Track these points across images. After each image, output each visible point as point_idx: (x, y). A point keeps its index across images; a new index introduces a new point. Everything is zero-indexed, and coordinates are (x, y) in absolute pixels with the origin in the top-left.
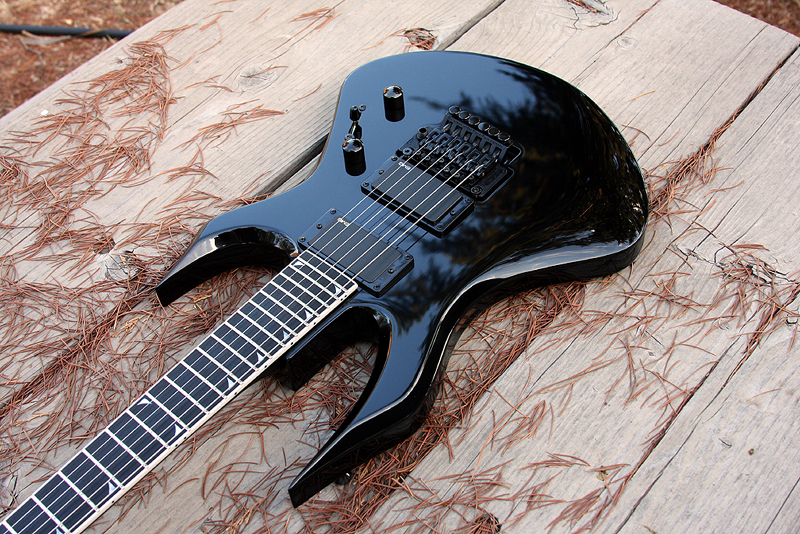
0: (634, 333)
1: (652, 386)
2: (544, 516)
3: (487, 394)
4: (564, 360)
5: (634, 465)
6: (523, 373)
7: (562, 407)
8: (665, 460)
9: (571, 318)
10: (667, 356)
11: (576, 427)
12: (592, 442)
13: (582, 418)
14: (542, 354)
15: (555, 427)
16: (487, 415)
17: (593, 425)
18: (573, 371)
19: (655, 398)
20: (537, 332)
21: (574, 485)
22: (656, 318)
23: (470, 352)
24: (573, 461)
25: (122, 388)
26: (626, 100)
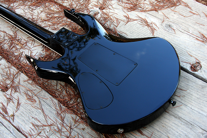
0: (56, 128)
1: (36, 131)
2: (5, 102)
3: (41, 88)
4: (48, 107)
5: (13, 123)
8: (12, 132)
9: (63, 110)
10: (46, 137)
11: (27, 110)
12: (22, 114)
13: (30, 111)
14: (51, 102)
15: (29, 105)
16: (34, 89)
17: (27, 114)
18: (45, 110)
19: (32, 132)
20: (59, 101)
21: (11, 109)
22: (61, 135)
23: (57, 85)
24: (18, 109)
26: (169, 135)
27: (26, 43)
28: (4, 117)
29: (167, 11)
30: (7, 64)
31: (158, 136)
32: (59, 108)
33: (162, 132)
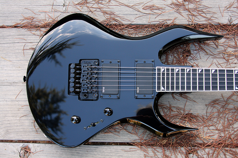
0: (103, 2)
3: (151, 23)
4: (126, 13)
6: (138, 19)
7: (140, 4)
9: (112, 20)
15: (147, 2)
25: (226, 120)
27: (228, 61)
31: (18, 56)
33: (17, 61)
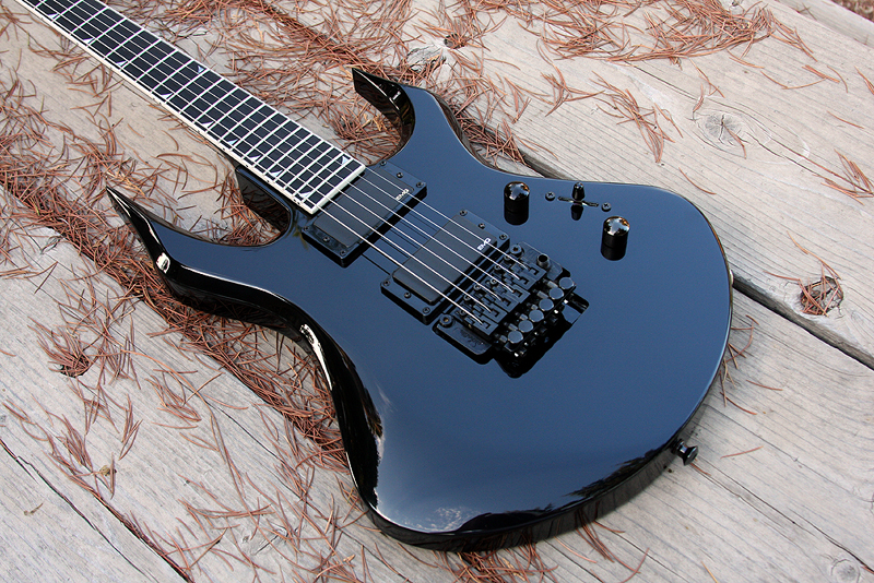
0: (278, 524)
1: (203, 534)
2: (76, 415)
3: (218, 366)
4: (249, 443)
5: (112, 503)
6: (238, 400)
7: (191, 438)
8: (108, 534)
9: (305, 453)
10: (241, 557)
11: (166, 450)
12: (146, 465)
13: (175, 456)
14: (259, 421)
15: (172, 430)
17: (165, 467)
18: (234, 452)
19: (187, 536)
20: (289, 418)
21: (101, 444)
22: (297, 551)
23: (279, 355)
24: (128, 445)
26: (706, 561)
27: (154, 177)
28: (75, 476)
29: (713, 62)
30: (82, 265)
31: (666, 564)
32: (288, 448)
33: (681, 549)
